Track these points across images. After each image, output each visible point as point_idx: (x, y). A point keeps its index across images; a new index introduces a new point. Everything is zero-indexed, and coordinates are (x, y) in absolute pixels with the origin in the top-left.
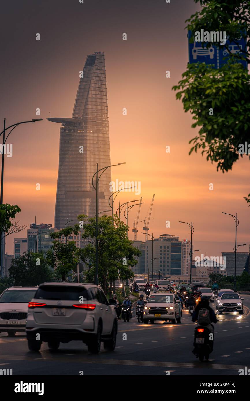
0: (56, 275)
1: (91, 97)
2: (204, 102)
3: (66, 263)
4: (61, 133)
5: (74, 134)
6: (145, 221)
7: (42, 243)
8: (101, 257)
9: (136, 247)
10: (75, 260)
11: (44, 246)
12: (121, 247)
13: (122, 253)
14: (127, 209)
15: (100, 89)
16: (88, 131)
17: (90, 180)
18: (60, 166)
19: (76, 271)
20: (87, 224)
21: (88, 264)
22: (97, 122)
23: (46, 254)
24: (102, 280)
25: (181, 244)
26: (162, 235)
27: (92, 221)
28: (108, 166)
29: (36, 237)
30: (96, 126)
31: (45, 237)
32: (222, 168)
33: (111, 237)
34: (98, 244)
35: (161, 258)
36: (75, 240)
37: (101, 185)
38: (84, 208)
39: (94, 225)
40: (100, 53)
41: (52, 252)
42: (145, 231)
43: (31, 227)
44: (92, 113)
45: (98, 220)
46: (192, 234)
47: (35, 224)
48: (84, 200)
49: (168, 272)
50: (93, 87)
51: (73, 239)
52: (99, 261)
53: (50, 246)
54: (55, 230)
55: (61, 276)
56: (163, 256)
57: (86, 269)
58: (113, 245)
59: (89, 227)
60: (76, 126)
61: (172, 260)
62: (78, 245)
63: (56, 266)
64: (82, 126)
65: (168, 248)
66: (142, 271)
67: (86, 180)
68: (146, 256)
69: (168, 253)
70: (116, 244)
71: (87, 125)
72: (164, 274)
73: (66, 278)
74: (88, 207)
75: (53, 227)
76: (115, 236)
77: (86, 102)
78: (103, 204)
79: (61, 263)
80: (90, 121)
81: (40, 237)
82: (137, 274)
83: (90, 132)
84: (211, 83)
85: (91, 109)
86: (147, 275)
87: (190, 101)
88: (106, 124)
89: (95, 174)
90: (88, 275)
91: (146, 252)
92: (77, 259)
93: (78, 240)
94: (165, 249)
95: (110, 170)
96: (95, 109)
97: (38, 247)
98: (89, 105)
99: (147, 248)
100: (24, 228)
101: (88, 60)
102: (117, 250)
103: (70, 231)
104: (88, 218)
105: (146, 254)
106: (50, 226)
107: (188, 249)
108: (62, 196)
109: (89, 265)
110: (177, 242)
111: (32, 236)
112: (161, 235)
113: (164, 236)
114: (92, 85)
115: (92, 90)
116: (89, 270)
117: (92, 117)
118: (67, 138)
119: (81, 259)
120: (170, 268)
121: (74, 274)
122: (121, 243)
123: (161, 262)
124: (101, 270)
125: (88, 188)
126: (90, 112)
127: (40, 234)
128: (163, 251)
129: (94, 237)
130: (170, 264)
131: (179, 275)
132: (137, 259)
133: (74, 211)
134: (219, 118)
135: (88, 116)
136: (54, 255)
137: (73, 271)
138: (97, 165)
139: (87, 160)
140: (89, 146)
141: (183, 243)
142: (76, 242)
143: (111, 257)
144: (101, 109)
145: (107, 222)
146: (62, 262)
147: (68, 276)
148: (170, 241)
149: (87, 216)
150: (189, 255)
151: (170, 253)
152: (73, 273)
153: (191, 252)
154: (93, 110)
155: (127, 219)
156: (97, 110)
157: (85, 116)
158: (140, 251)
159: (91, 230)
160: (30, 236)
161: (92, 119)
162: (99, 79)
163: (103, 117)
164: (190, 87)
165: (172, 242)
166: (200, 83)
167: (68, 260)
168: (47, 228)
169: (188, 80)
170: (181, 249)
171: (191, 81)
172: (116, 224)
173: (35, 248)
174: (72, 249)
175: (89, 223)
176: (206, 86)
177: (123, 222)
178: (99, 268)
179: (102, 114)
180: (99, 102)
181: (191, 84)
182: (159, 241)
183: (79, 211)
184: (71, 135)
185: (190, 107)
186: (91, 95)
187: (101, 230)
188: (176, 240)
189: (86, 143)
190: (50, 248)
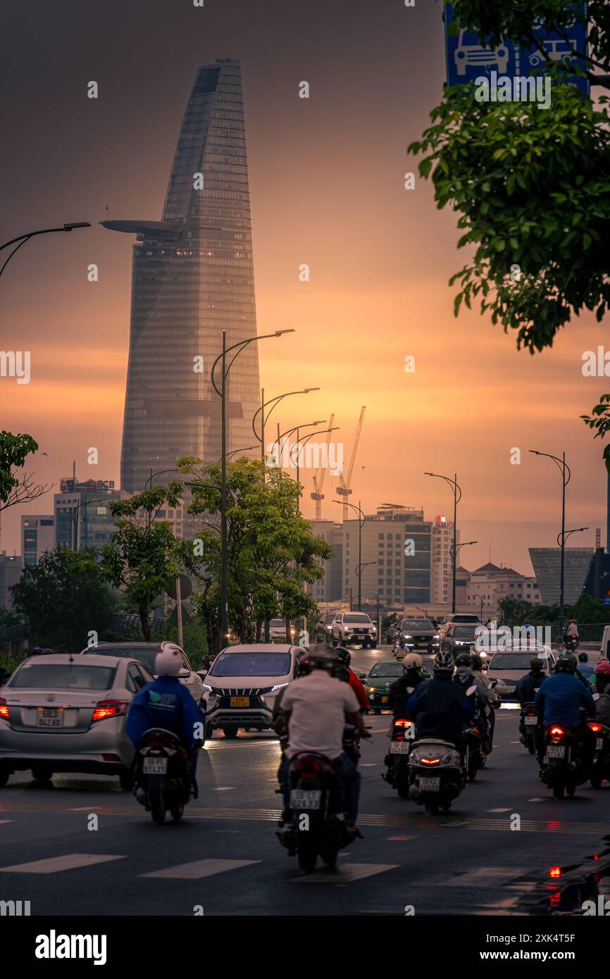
0: (124, 604)
1: (208, 169)
2: (485, 181)
3: (148, 575)
4: (135, 257)
5: (168, 261)
7: (91, 528)
8: (235, 562)
9: (319, 535)
10: (172, 567)
11: (94, 535)
12: (286, 537)
13: (285, 550)
15: (229, 149)
16: (201, 254)
17: (206, 373)
18: (134, 338)
19: (172, 594)
20: (200, 480)
21: (202, 578)
22: (223, 229)
23: (101, 555)
24: (237, 618)
25: (429, 527)
26: (385, 506)
27: (213, 473)
28: (251, 338)
29: (75, 511)
30: (220, 241)
31: (99, 513)
32: (530, 342)
33: (260, 513)
34: (228, 528)
35: (381, 562)
36: (171, 520)
37: (234, 386)
38: (191, 440)
39: (219, 483)
40: (228, 61)
41: (115, 549)
42: (341, 498)
43: (63, 488)
44: (211, 209)
45: (227, 471)
46: (456, 503)
47: (73, 481)
48: (191, 422)
49: (398, 597)
50: (212, 144)
51: (167, 516)
52: (231, 570)
53: (110, 535)
54: (122, 496)
55: (137, 607)
56: (385, 558)
57: (198, 589)
58: (267, 531)
59: (203, 486)
60: (172, 241)
61: (407, 567)
62: (178, 531)
63: (124, 582)
64: (186, 240)
65: (398, 537)
66: (335, 595)
68: (345, 557)
69: (398, 549)
70: (273, 529)
71: (199, 238)
72: (389, 602)
73: (150, 612)
74: (201, 439)
75: (117, 487)
76: (271, 509)
78: (239, 432)
79: (137, 575)
80: (206, 228)
81: (86, 511)
82: (322, 601)
83: (207, 255)
84: (504, 133)
85: (207, 199)
86: (348, 605)
87: (450, 178)
88: (244, 235)
89: (220, 357)
90: (204, 604)
91: (345, 549)
92: (176, 566)
93: (179, 520)
94: (390, 542)
95: (256, 349)
96: (219, 198)
97: (82, 538)
99: (345, 538)
100: (45, 489)
101: (199, 79)
102: (274, 544)
103: (160, 498)
104: (202, 466)
105: (344, 553)
106: (110, 485)
108: (139, 411)
109: (206, 580)
110: (421, 524)
111: (65, 509)
112: (382, 506)
113: (387, 510)
114: (211, 140)
115: (211, 151)
116: (206, 592)
117: (210, 217)
119: (186, 566)
120: (402, 587)
121: (170, 602)
122: (285, 527)
123: (381, 572)
124: (236, 592)
125: (203, 393)
126: (206, 207)
127: (84, 504)
128: (386, 545)
129: (218, 511)
130: (402, 577)
131: (426, 605)
132: (323, 565)
133: (167, 449)
134: (522, 220)
135: (201, 217)
136: (119, 555)
137: (166, 594)
138: (224, 335)
139: (198, 323)
140: (204, 290)
141: (434, 525)
142: (172, 524)
143: (260, 560)
144: (234, 200)
145: (249, 476)
146: (140, 574)
147: (153, 608)
148: (402, 521)
149: (199, 461)
150: (449, 554)
151: (402, 549)
152: (166, 600)
153: (454, 547)
154: (214, 200)
156: (224, 201)
157: (194, 217)
158: (329, 545)
159: (210, 495)
160: (60, 509)
161: (210, 222)
162: (226, 124)
163: (237, 218)
164: (451, 145)
165: (407, 523)
166: (476, 133)
167: (154, 567)
168: (102, 490)
169: (447, 127)
170: (430, 541)
171: (452, 129)
172: (272, 479)
173: (73, 541)
174: (163, 541)
175: (206, 478)
176: (491, 140)
177: (288, 476)
178: (230, 587)
179: (235, 211)
180: (228, 181)
181: (454, 136)
182: (376, 521)
183: (180, 449)
184: (161, 262)
185: (450, 195)
186: (208, 164)
187: (235, 494)
188: (417, 518)
189: (198, 283)
190: (110, 538)
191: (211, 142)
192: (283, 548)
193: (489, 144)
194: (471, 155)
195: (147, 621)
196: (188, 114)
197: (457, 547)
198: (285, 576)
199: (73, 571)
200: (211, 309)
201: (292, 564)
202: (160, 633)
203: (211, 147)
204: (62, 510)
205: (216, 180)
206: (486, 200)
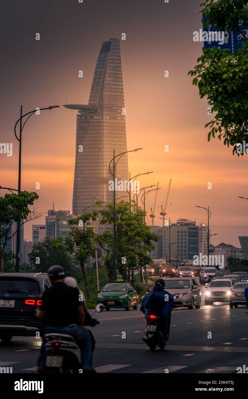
0: (74, 261)
1: (107, 83)
2: (220, 87)
3: (84, 249)
4: (78, 119)
5: (91, 121)
6: (162, 206)
7: (60, 230)
8: (119, 243)
9: (153, 232)
10: (94, 246)
11: (62, 233)
12: (140, 233)
13: (140, 238)
14: (144, 194)
15: (115, 75)
16: (104, 118)
17: (107, 166)
18: (77, 152)
19: (94, 257)
20: (105, 210)
21: (106, 250)
22: (113, 108)
23: (65, 241)
24: (120, 266)
25: (198, 228)
26: (180, 220)
27: (110, 207)
28: (125, 152)
29: (54, 223)
30: (112, 113)
31: (64, 224)
33: (129, 223)
34: (116, 229)
35: (178, 243)
36: (93, 226)
37: (118, 172)
38: (101, 194)
39: (112, 211)
40: (115, 39)
41: (70, 238)
42: (162, 217)
43: (49, 214)
44: (108, 99)
45: (116, 206)
46: (209, 218)
47: (53, 211)
48: (101, 186)
49: (185, 257)
50: (109, 73)
51: (91, 225)
52: (117, 247)
53: (68, 233)
54: (73, 217)
55: (79, 262)
56: (180, 241)
57: (104, 254)
58: (131, 230)
59: (106, 212)
60: (93, 113)
61: (189, 244)
62: (96, 231)
63: (74, 252)
64: (98, 112)
65: (185, 232)
66: (160, 256)
67: (103, 166)
68: (164, 241)
69: (185, 237)
70: (134, 230)
71: (103, 111)
72: (182, 259)
73: (85, 264)
74: (105, 193)
75: (71, 213)
76: (134, 221)
77: (101, 89)
79: (80, 249)
80: (106, 107)
81: (58, 223)
82: (155, 259)
83: (106, 118)
84: (227, 68)
85: (107, 96)
86: (165, 260)
87: (205, 86)
88: (122, 110)
89: (112, 160)
90: (107, 260)
91: (164, 237)
92: (95, 245)
93: (96, 226)
94: (182, 234)
95: (127, 156)
96: (111, 95)
97: (57, 234)
98: (105, 91)
99: (164, 233)
100: (42, 214)
101: (103, 47)
102: (135, 235)
103: (88, 218)
104: (105, 204)
105: (163, 239)
106: (68, 212)
107: (205, 233)
108: (80, 182)
109: (107, 251)
110: (195, 227)
111: (50, 222)
112: (178, 220)
113: (181, 221)
114: (108, 71)
115: (108, 76)
116: (108, 256)
117: (108, 103)
118: (84, 125)
119: (99, 245)
120: (187, 253)
121: (93, 260)
122: (139, 228)
123: (178, 247)
124: (120, 255)
125: (105, 174)
126: (106, 99)
127: (58, 220)
128: (180, 236)
129: (112, 222)
130: (187, 249)
132: (155, 244)
133: (91, 197)
134: (235, 103)
135: (104, 103)
136: (72, 241)
137: (91, 256)
138: (114, 151)
139: (103, 146)
140: (105, 132)
141: (200, 227)
142: (94, 228)
143: (129, 242)
144: (117, 96)
145: (124, 208)
146: (81, 248)
147: (86, 262)
148: (187, 226)
149: (104, 202)
150: (206, 239)
151: (187, 237)
152: (91, 259)
153: (208, 236)
154: (109, 96)
155: (144, 204)
156: (113, 96)
157: (101, 103)
158: (157, 235)
159: (109, 216)
160: (48, 222)
161: (108, 105)
162: (114, 65)
163: (119, 103)
164: (206, 72)
165: (189, 227)
166: (216, 67)
167: (86, 246)
168: (65, 214)
169: (204, 65)
170: (198, 234)
171: (206, 66)
172: (134, 209)
173: (53, 235)
174: (90, 235)
175: (107, 209)
176: (222, 70)
177: (141, 208)
178: (117, 253)
179: (118, 100)
180: (115, 88)
181: (207, 69)
182: (176, 226)
183: (97, 197)
184: (88, 121)
185: (206, 93)
186: (107, 81)
187: (119, 216)
188: (193, 224)
189: (103, 130)
190: (68, 234)
191: (108, 72)
192: (138, 237)
193: (221, 72)
194: (214, 76)
195: (83, 267)
196: (98, 61)
197: (209, 236)
198: (140, 249)
199: (53, 247)
200: (108, 140)
201: (142, 244)
202: (89, 272)
203: (108, 74)
204: (49, 223)
205: (110, 88)
206: (220, 95)
